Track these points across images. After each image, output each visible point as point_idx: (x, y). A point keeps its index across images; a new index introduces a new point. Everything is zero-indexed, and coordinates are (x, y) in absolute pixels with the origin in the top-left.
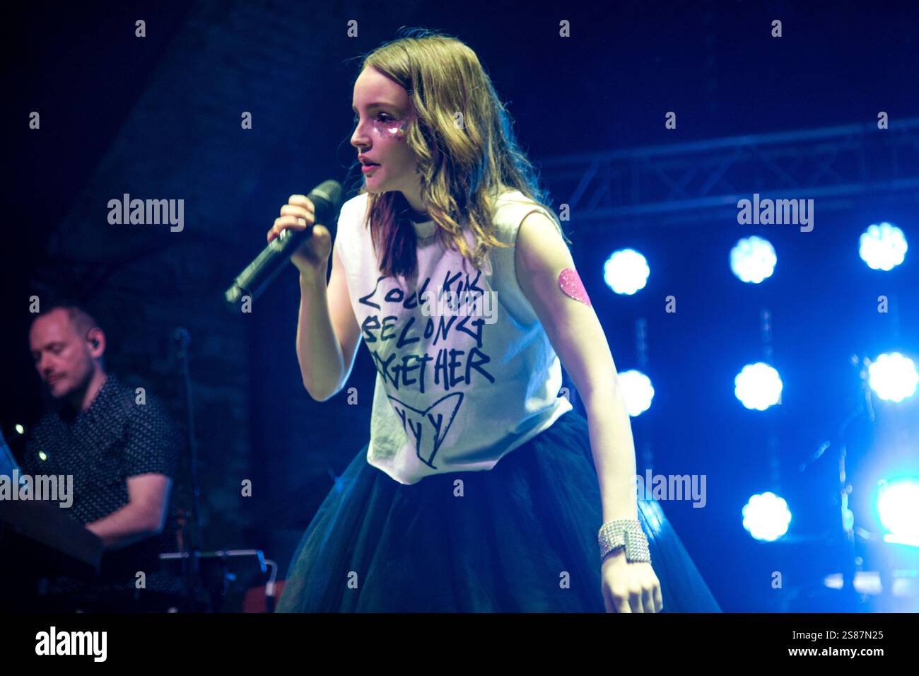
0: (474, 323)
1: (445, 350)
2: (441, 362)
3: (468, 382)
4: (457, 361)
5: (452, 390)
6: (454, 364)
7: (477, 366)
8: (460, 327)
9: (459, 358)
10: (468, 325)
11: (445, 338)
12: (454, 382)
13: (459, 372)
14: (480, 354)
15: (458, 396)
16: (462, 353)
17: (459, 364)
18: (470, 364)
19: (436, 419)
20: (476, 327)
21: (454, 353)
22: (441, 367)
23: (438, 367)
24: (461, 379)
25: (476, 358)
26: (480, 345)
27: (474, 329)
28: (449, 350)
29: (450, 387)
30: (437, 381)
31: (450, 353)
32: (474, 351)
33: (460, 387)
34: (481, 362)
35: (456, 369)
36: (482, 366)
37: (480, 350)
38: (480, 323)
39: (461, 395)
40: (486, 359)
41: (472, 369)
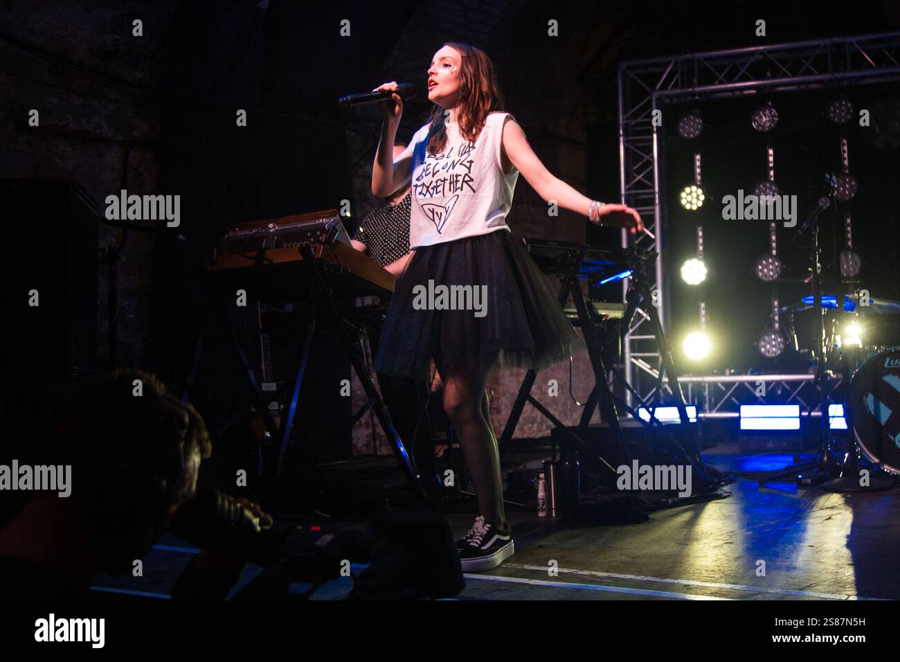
0: (468, 162)
1: (453, 175)
2: (452, 181)
3: (462, 190)
5: (455, 193)
6: (457, 181)
7: (467, 182)
8: (461, 164)
9: (459, 178)
10: (465, 163)
11: (453, 169)
12: (457, 189)
13: (459, 185)
14: (469, 177)
16: (460, 175)
17: (459, 181)
18: (464, 181)
21: (457, 176)
22: (452, 183)
23: (450, 183)
24: (459, 188)
25: (467, 178)
26: (470, 172)
27: (468, 165)
28: (455, 175)
30: (450, 191)
32: (466, 174)
33: (458, 192)
34: (469, 181)
35: (458, 183)
36: (469, 183)
37: (469, 175)
38: (471, 162)
39: (458, 196)
40: (472, 180)
41: (464, 184)
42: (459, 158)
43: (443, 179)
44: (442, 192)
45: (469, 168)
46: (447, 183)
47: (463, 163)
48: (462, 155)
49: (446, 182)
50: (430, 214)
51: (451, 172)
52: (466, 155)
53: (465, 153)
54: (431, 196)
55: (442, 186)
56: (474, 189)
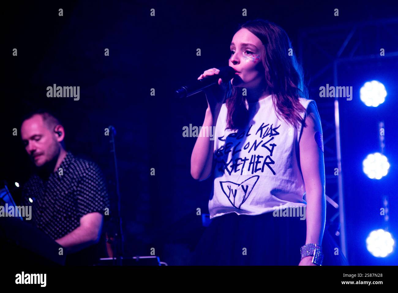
0: (271, 145)
1: (255, 155)
2: (253, 161)
3: (262, 171)
4: (259, 161)
5: (255, 174)
6: (258, 162)
7: (268, 164)
8: (263, 146)
9: (260, 159)
10: (267, 145)
11: (255, 149)
12: (256, 170)
13: (260, 166)
14: (270, 159)
15: (257, 177)
17: (260, 162)
18: (265, 163)
19: (245, 188)
20: (272, 147)
21: (259, 157)
22: (252, 163)
23: (251, 163)
24: (260, 169)
25: (268, 161)
26: (271, 155)
27: (271, 148)
28: (257, 155)
29: (254, 172)
30: (249, 170)
31: (257, 157)
32: (268, 157)
33: (259, 173)
34: (270, 163)
35: (259, 164)
36: (270, 165)
37: (271, 157)
38: (274, 145)
39: (259, 177)
40: (273, 162)
41: (266, 166)
42: (261, 139)
43: (243, 158)
44: (240, 171)
45: (271, 151)
46: (247, 163)
47: (266, 145)
48: (264, 137)
49: (246, 161)
50: (227, 191)
51: (253, 152)
52: (268, 138)
53: (267, 135)
54: (230, 173)
55: (241, 166)
56: (275, 171)
